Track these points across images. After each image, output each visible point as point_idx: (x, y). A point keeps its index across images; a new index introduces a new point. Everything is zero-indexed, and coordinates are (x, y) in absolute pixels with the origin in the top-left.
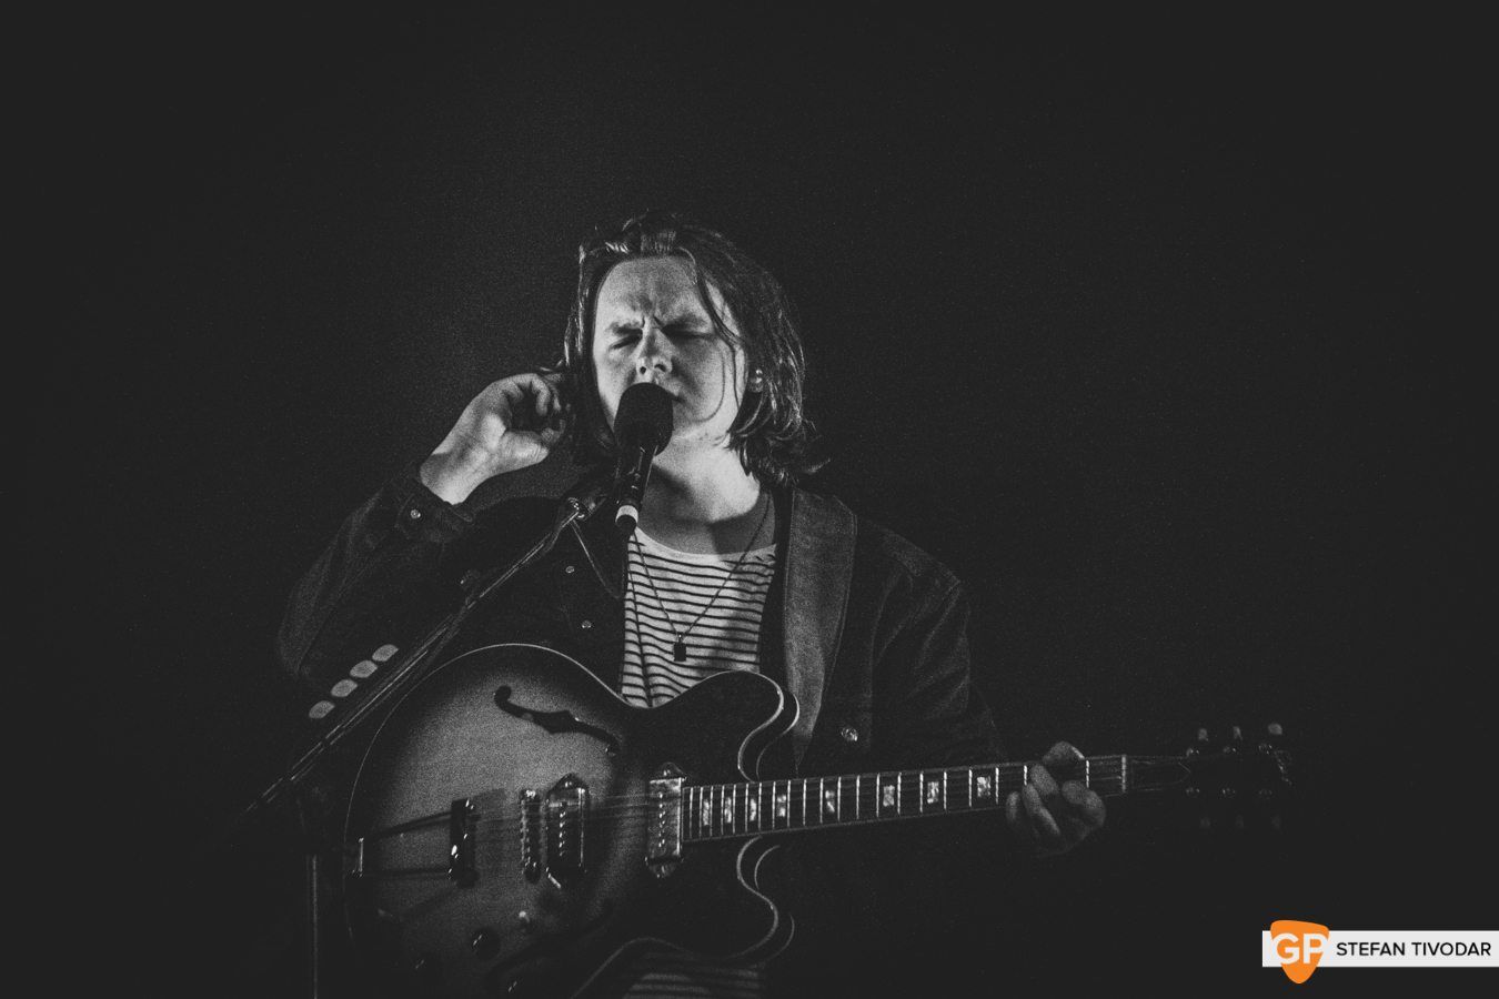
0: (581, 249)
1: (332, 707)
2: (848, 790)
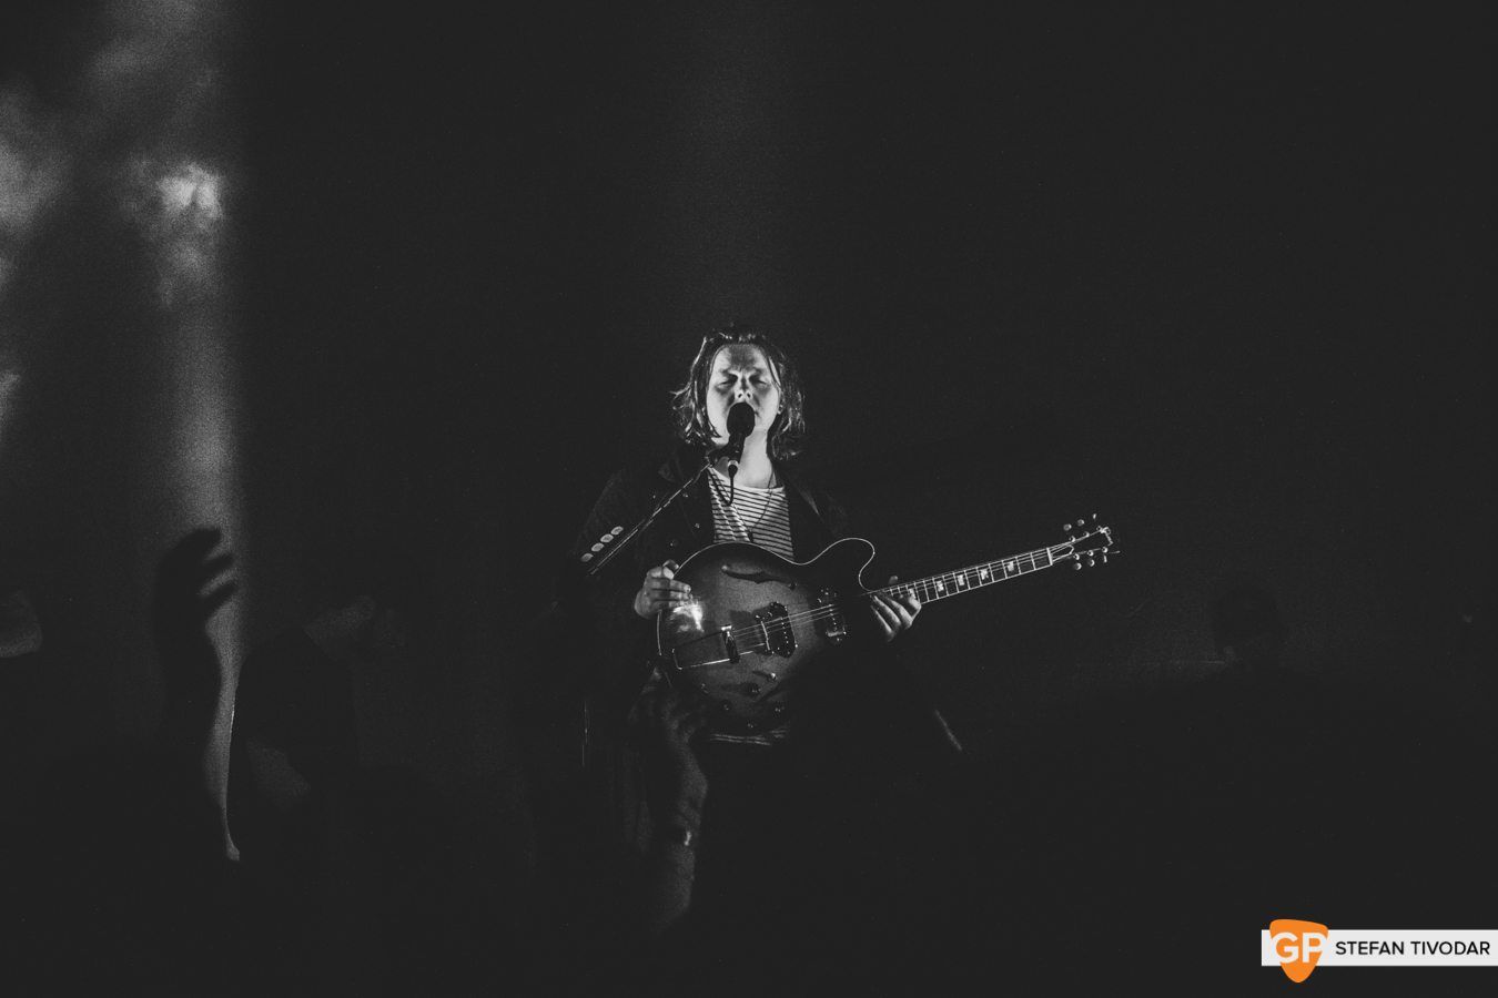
0: (704, 339)
1: (592, 556)
2: (920, 587)
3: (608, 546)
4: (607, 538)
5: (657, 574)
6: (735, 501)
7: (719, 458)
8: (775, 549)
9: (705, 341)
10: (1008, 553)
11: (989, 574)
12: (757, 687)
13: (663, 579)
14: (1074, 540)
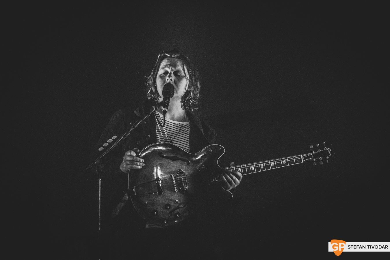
0: (159, 54)
1: (103, 148)
2: (244, 168)
3: (110, 144)
4: (110, 141)
5: (129, 154)
6: (165, 126)
7: (159, 107)
8: (179, 145)
9: (159, 56)
10: (284, 156)
11: (275, 164)
12: (170, 206)
13: (131, 156)
14: (314, 152)
